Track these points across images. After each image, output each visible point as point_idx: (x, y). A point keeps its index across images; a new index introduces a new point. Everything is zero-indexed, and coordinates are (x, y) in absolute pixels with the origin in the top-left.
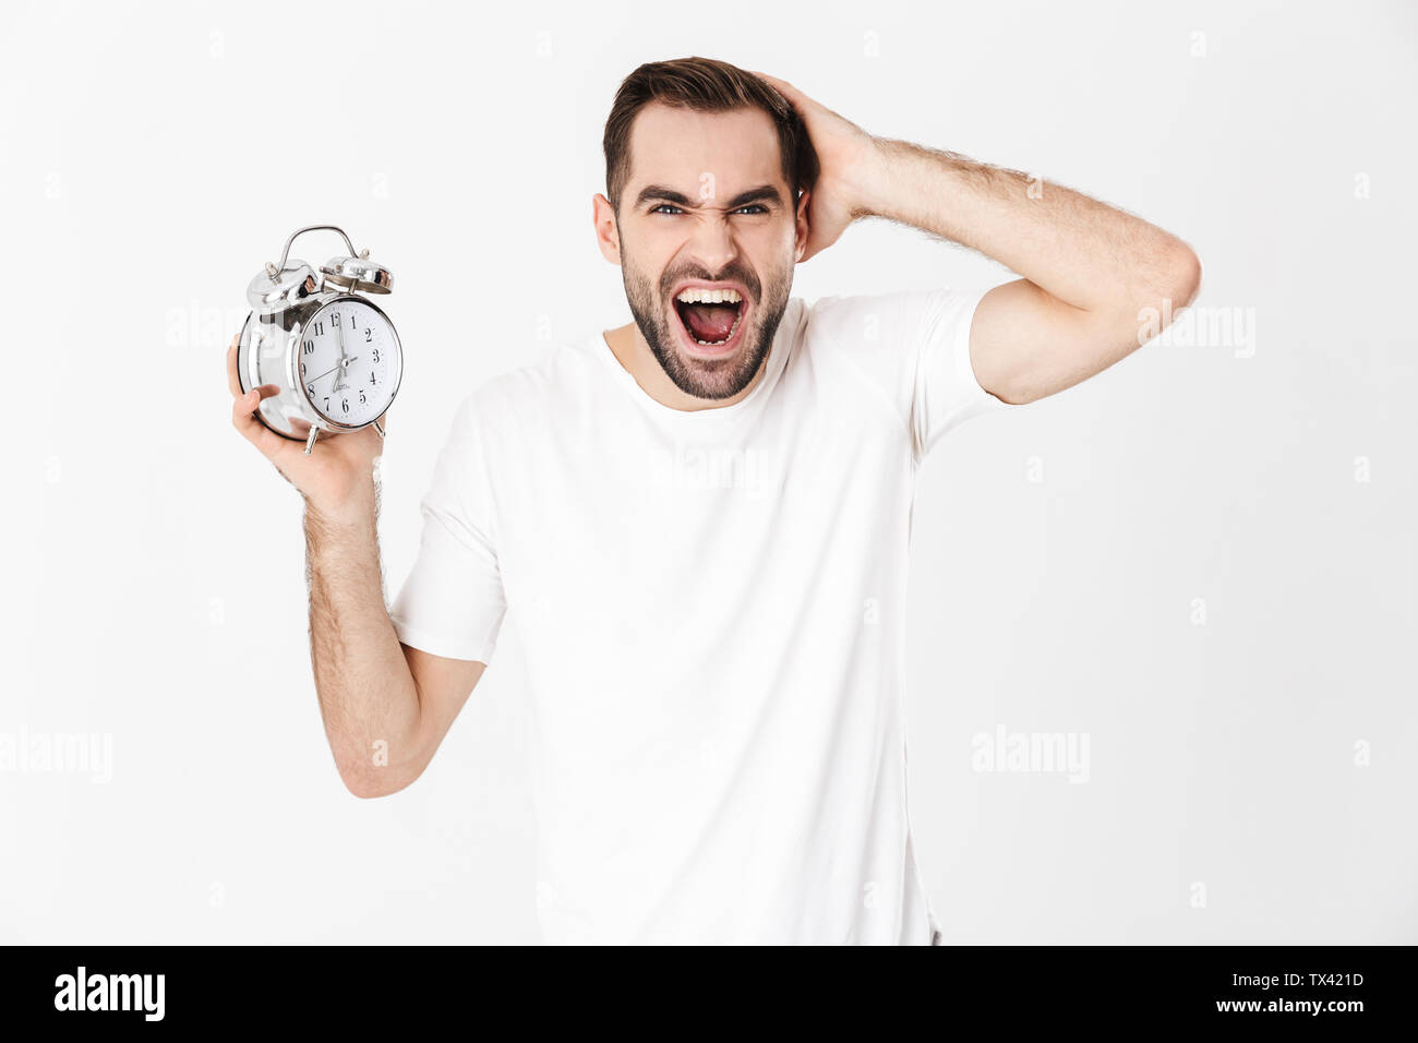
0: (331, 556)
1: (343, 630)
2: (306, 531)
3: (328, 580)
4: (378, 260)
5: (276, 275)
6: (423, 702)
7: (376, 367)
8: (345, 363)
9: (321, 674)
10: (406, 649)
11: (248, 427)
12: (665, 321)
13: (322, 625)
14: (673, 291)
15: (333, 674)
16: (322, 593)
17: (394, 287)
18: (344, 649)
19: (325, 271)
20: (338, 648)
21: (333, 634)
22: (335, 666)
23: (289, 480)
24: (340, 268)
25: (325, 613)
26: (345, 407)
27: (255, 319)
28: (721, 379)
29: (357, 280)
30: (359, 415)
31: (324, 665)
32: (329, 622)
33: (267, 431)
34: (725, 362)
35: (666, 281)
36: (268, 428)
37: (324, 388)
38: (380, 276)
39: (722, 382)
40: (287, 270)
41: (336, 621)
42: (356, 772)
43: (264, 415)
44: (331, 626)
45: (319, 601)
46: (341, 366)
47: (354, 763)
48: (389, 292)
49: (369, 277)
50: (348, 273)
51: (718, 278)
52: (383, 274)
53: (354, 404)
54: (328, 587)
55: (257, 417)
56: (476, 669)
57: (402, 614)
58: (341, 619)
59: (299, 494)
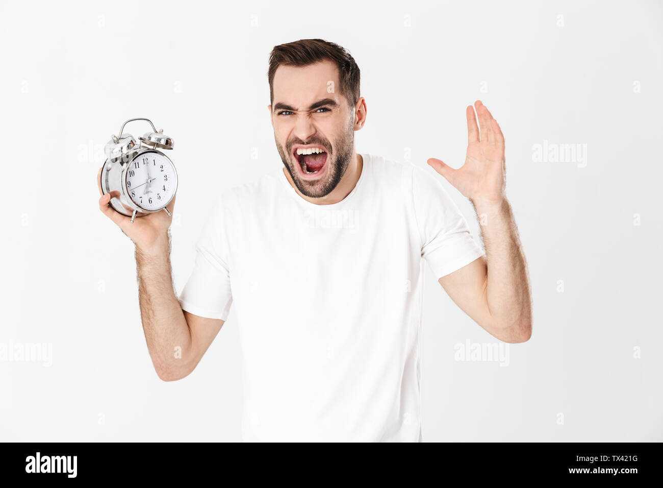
0: (146, 270)
1: (153, 304)
2: (136, 259)
3: (145, 281)
4: (167, 134)
5: (117, 141)
6: (192, 338)
7: (166, 183)
8: (150, 181)
9: (145, 324)
10: (185, 312)
11: (106, 210)
12: (292, 163)
13: (144, 302)
14: (292, 150)
15: (149, 325)
16: (143, 287)
17: (175, 147)
18: (153, 312)
19: (141, 139)
20: (151, 312)
21: (149, 306)
22: (150, 321)
23: (127, 235)
24: (150, 138)
25: (144, 296)
26: (150, 201)
27: (108, 161)
28: (317, 189)
29: (157, 143)
30: (157, 205)
31: (146, 320)
32: (146, 300)
33: (115, 213)
34: (318, 181)
35: (288, 146)
36: (116, 211)
37: (139, 193)
38: (168, 142)
39: (318, 190)
40: (122, 138)
41: (149, 300)
42: (162, 369)
43: (114, 205)
44: (147, 303)
45: (143, 290)
46: (147, 182)
47: (160, 366)
48: (172, 149)
49: (163, 142)
50: (153, 140)
51: (308, 143)
52: (169, 141)
53: (154, 199)
54: (145, 284)
55: (110, 205)
56: (220, 323)
57: (183, 297)
58: (152, 299)
59: (132, 241)
